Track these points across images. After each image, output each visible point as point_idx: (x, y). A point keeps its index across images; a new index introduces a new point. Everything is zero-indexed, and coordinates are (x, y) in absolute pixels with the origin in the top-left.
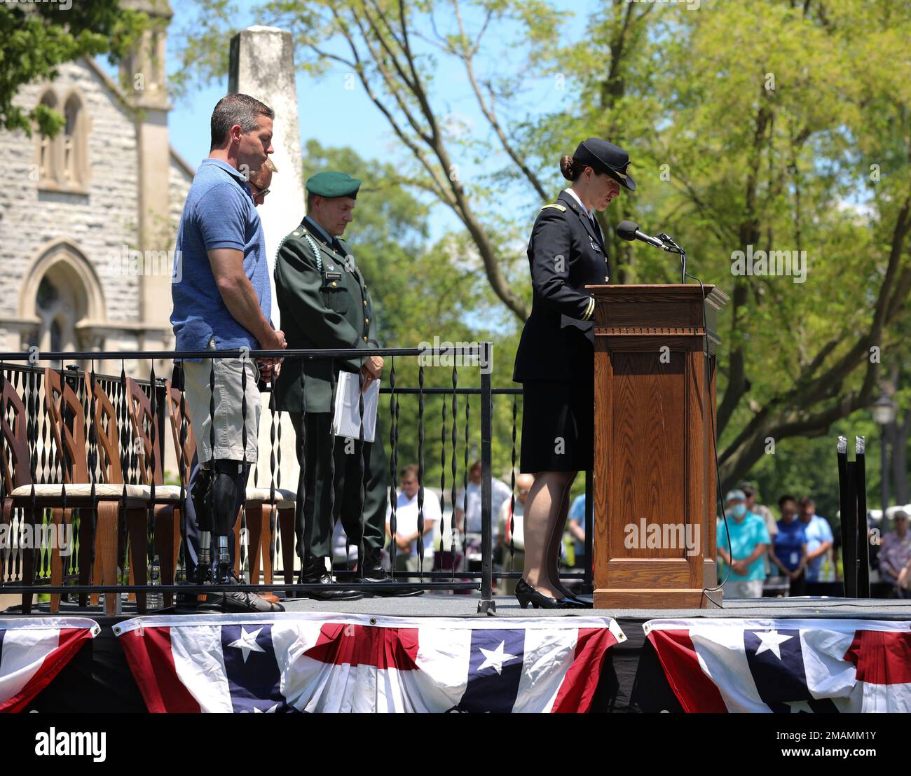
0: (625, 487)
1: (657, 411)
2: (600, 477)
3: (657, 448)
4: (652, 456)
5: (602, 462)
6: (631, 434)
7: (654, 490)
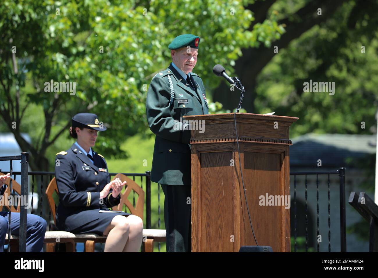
0: (207, 228)
1: (220, 185)
2: (194, 224)
3: (221, 206)
4: (219, 211)
5: (194, 214)
6: (209, 198)
7: (220, 230)
